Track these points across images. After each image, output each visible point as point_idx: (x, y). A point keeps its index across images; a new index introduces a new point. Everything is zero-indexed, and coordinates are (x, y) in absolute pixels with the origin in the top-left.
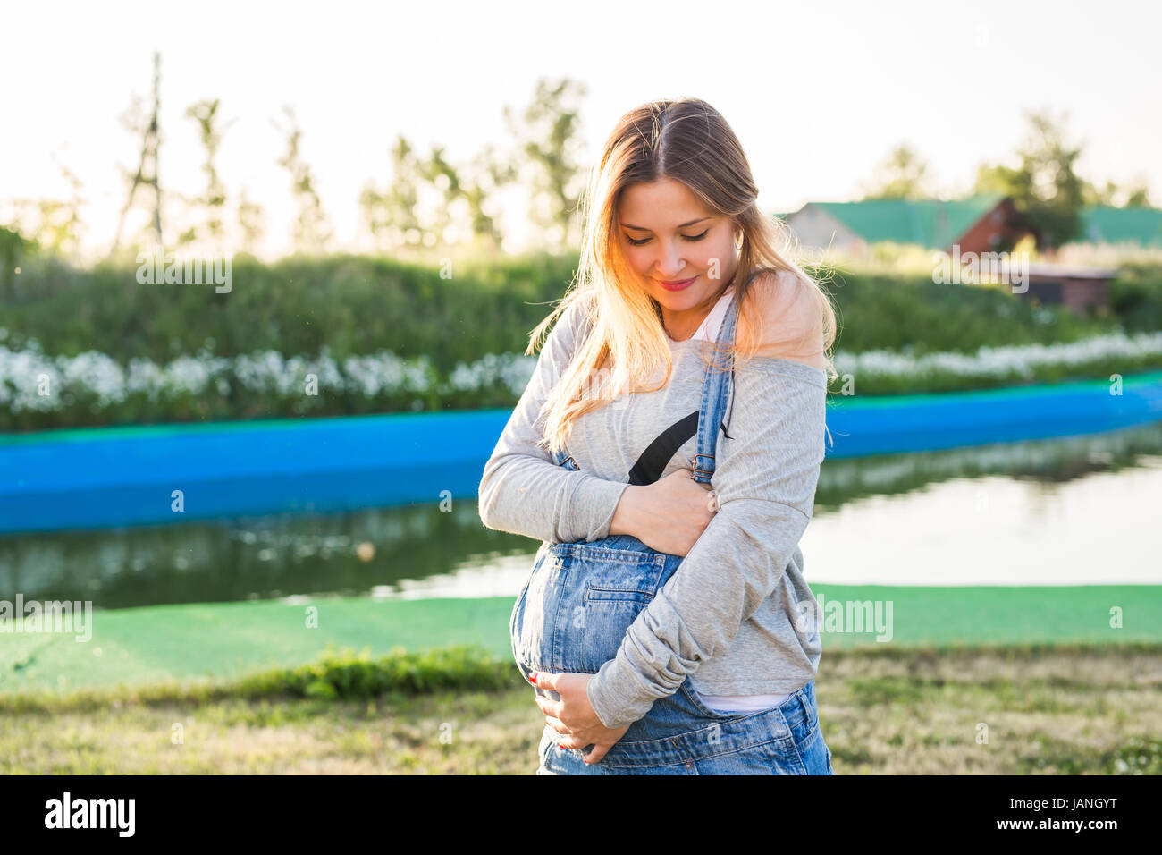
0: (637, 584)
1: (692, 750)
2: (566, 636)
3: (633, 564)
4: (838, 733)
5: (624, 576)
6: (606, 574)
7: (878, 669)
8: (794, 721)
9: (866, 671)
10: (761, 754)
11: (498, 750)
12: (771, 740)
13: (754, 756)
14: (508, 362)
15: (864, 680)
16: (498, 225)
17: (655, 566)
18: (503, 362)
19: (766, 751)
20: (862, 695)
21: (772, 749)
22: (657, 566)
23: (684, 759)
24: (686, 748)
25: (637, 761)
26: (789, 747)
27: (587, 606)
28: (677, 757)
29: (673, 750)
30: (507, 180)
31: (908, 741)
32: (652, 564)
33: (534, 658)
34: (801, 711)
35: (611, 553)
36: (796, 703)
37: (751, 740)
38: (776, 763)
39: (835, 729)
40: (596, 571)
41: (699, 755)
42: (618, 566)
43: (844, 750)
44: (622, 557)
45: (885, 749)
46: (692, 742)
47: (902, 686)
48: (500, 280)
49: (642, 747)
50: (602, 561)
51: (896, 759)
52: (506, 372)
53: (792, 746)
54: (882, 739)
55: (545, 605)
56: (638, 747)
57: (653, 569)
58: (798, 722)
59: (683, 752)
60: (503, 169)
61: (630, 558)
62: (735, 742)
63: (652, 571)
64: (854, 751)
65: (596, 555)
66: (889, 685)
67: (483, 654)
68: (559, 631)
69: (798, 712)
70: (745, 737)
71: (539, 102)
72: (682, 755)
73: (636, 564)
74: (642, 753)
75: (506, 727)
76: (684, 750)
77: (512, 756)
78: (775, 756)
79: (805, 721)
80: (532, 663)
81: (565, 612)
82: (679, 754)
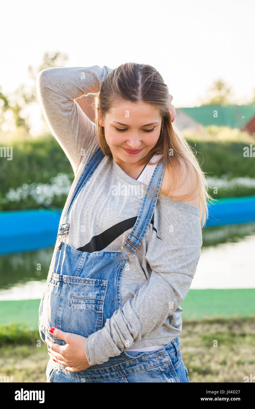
0: (95, 296)
1: (124, 371)
2: (62, 321)
3: (92, 285)
4: (195, 360)
5: (89, 291)
6: (79, 290)
7: (214, 329)
8: (171, 354)
9: (208, 330)
10: (157, 371)
11: (33, 373)
12: (162, 364)
13: (154, 372)
14: (34, 187)
15: (207, 334)
16: (28, 122)
17: (103, 286)
18: (32, 187)
19: (159, 369)
20: (207, 342)
21: (162, 368)
22: (104, 286)
23: (120, 375)
24: (121, 370)
25: (98, 378)
26: (170, 367)
27: (72, 306)
28: (117, 374)
29: (115, 372)
30: (31, 101)
31: (229, 363)
32: (102, 285)
33: (47, 330)
34: (174, 349)
35: (81, 280)
36: (172, 346)
37: (152, 364)
38: (164, 375)
39: (194, 358)
40: (74, 289)
41: (127, 373)
42: (85, 286)
43: (198, 368)
44: (87, 282)
45: (219, 367)
46: (124, 367)
47: (225, 337)
48: (29, 149)
49: (100, 371)
50: (77, 283)
51: (224, 372)
52: (32, 192)
53: (171, 366)
54: (217, 362)
55: (51, 305)
56: (98, 371)
57: (102, 288)
58: (173, 355)
59: (120, 372)
60: (29, 96)
61: (91, 282)
62: (144, 366)
63: (102, 289)
64: (204, 368)
65: (74, 281)
66: (219, 336)
67: (25, 327)
68: (59, 318)
69: (173, 350)
70: (149, 363)
71: (45, 64)
72: (120, 373)
73: (94, 285)
74: (100, 374)
75: (37, 361)
76: (120, 371)
77: (40, 375)
78: (163, 371)
79: (176, 355)
80: (46, 331)
81: (61, 308)
82: (118, 373)
